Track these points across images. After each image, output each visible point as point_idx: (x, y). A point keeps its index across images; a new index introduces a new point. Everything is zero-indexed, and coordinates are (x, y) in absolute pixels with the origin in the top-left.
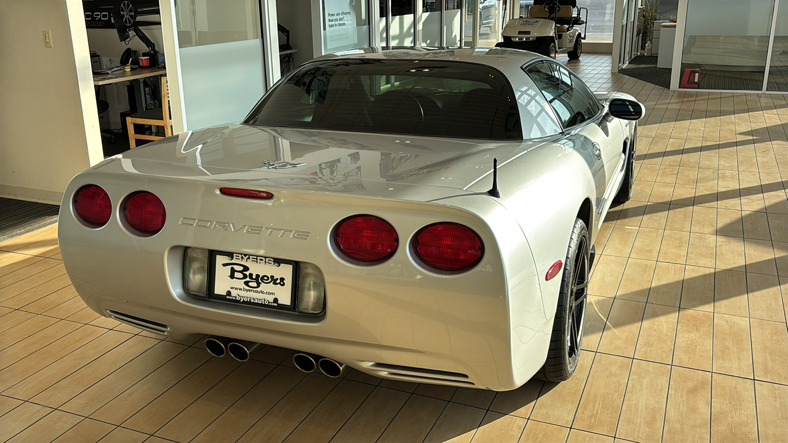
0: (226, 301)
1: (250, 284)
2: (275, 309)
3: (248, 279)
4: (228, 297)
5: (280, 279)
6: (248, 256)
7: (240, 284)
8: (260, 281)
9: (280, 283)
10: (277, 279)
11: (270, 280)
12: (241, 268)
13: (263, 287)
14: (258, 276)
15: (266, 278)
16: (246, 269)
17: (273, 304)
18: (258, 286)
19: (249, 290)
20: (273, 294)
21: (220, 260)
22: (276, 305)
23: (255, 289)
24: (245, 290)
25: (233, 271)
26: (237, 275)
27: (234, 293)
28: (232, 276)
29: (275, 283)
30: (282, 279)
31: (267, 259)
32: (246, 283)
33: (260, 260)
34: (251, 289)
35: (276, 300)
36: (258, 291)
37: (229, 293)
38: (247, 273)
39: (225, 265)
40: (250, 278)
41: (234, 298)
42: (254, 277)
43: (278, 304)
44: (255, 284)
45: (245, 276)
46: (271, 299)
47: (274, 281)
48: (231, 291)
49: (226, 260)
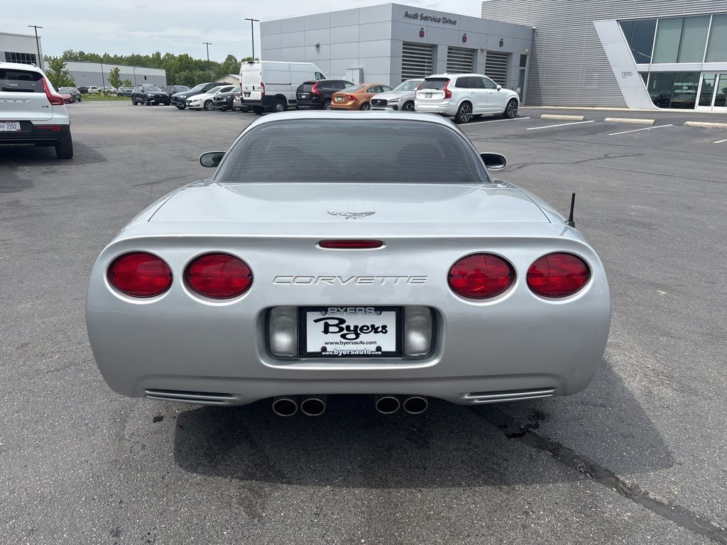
0: (321, 356)
1: (347, 336)
3: (345, 332)
4: (323, 353)
5: (382, 327)
6: (345, 308)
7: (337, 337)
9: (382, 331)
11: (370, 329)
12: (336, 322)
13: (363, 337)
14: (356, 327)
15: (365, 328)
16: (342, 321)
17: (376, 353)
18: (357, 337)
19: (347, 343)
20: (375, 343)
21: (311, 317)
22: (380, 353)
23: (353, 341)
24: (341, 343)
25: (327, 326)
26: (331, 329)
27: (330, 348)
28: (326, 331)
29: (376, 332)
30: (384, 327)
31: (367, 309)
32: (343, 336)
34: (349, 341)
35: (379, 349)
36: (357, 343)
37: (324, 349)
38: (344, 326)
39: (316, 321)
40: (347, 331)
41: (331, 353)
42: (352, 328)
44: (353, 336)
45: (342, 329)
47: (375, 330)
48: (326, 346)
49: (318, 315)
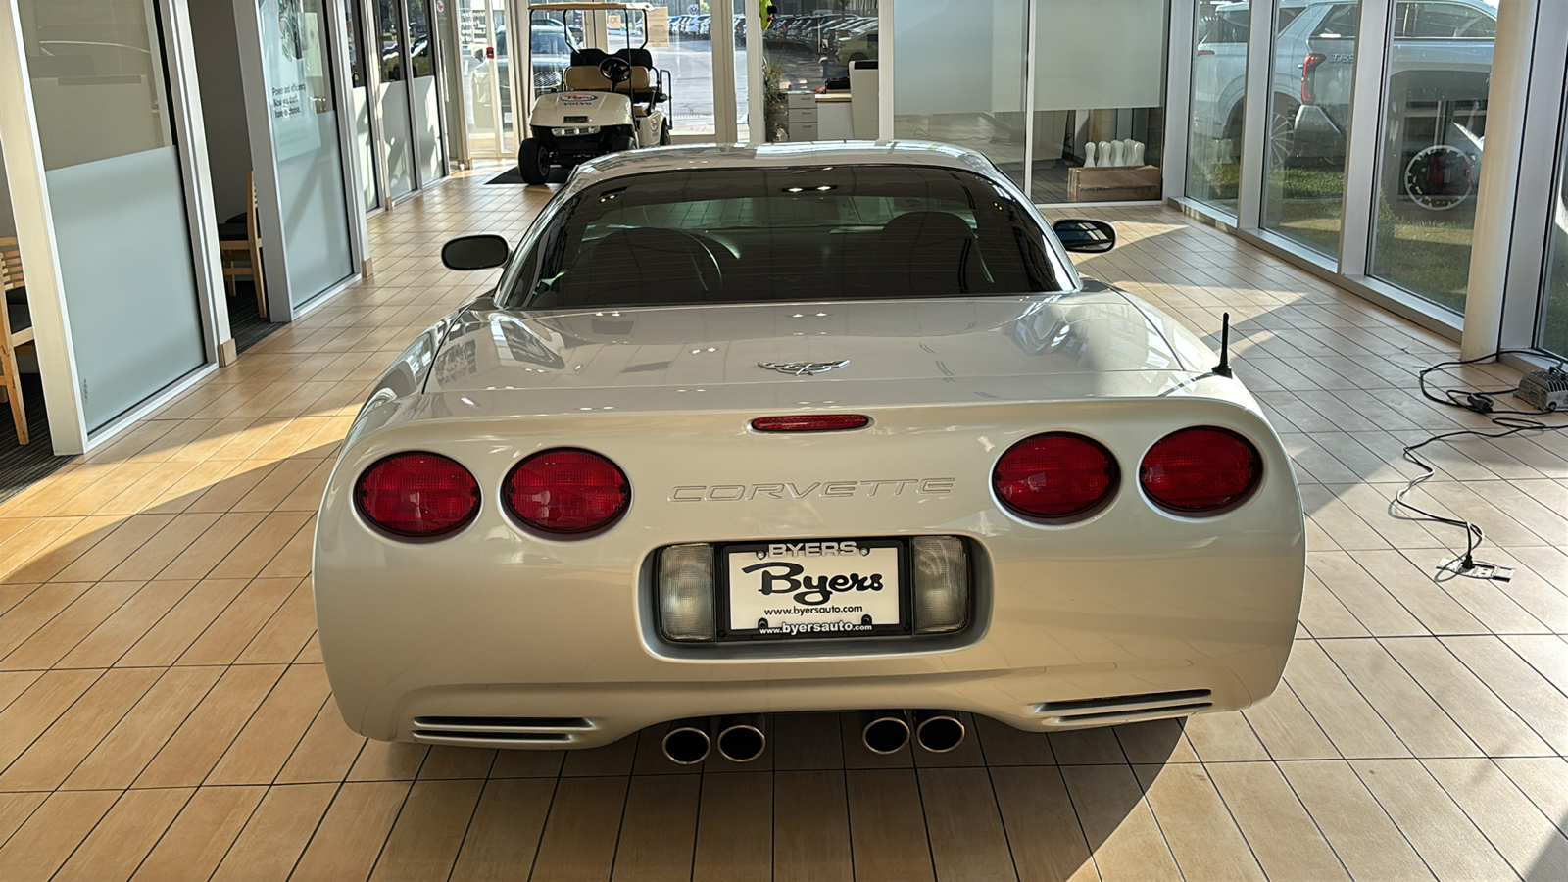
0: (761, 639)
1: (807, 598)
2: (869, 636)
3: (802, 589)
4: (763, 631)
5: (872, 577)
6: (800, 545)
7: (788, 601)
8: (829, 589)
9: (871, 586)
10: (866, 579)
11: (850, 582)
12: (786, 571)
13: (836, 598)
14: (823, 580)
16: (796, 569)
17: (863, 628)
18: (826, 598)
19: (807, 611)
20: (860, 608)
21: (737, 561)
22: (870, 628)
23: (819, 606)
24: (796, 611)
25: (768, 580)
26: (776, 585)
27: (774, 621)
28: (767, 589)
29: (861, 587)
30: (876, 578)
31: (842, 544)
32: (800, 598)
33: (828, 547)
34: (810, 607)
35: (866, 620)
36: (825, 610)
37: (763, 624)
38: (800, 578)
39: (747, 570)
40: (806, 587)
41: (778, 631)
42: (815, 582)
43: (873, 626)
44: (819, 597)
45: (795, 585)
46: (855, 619)
47: (858, 583)
48: (769, 617)
49: (751, 559)
